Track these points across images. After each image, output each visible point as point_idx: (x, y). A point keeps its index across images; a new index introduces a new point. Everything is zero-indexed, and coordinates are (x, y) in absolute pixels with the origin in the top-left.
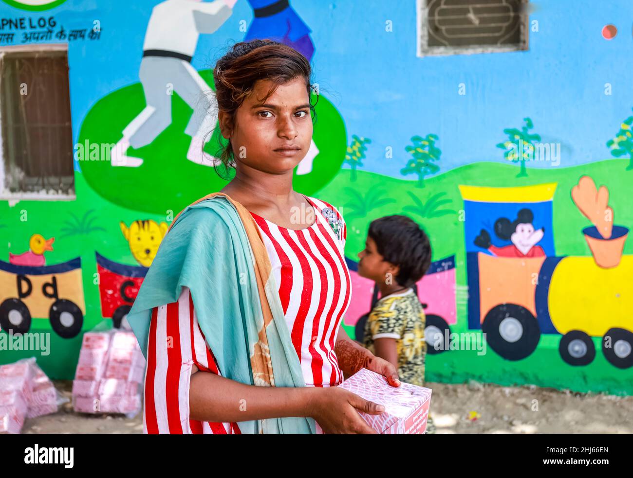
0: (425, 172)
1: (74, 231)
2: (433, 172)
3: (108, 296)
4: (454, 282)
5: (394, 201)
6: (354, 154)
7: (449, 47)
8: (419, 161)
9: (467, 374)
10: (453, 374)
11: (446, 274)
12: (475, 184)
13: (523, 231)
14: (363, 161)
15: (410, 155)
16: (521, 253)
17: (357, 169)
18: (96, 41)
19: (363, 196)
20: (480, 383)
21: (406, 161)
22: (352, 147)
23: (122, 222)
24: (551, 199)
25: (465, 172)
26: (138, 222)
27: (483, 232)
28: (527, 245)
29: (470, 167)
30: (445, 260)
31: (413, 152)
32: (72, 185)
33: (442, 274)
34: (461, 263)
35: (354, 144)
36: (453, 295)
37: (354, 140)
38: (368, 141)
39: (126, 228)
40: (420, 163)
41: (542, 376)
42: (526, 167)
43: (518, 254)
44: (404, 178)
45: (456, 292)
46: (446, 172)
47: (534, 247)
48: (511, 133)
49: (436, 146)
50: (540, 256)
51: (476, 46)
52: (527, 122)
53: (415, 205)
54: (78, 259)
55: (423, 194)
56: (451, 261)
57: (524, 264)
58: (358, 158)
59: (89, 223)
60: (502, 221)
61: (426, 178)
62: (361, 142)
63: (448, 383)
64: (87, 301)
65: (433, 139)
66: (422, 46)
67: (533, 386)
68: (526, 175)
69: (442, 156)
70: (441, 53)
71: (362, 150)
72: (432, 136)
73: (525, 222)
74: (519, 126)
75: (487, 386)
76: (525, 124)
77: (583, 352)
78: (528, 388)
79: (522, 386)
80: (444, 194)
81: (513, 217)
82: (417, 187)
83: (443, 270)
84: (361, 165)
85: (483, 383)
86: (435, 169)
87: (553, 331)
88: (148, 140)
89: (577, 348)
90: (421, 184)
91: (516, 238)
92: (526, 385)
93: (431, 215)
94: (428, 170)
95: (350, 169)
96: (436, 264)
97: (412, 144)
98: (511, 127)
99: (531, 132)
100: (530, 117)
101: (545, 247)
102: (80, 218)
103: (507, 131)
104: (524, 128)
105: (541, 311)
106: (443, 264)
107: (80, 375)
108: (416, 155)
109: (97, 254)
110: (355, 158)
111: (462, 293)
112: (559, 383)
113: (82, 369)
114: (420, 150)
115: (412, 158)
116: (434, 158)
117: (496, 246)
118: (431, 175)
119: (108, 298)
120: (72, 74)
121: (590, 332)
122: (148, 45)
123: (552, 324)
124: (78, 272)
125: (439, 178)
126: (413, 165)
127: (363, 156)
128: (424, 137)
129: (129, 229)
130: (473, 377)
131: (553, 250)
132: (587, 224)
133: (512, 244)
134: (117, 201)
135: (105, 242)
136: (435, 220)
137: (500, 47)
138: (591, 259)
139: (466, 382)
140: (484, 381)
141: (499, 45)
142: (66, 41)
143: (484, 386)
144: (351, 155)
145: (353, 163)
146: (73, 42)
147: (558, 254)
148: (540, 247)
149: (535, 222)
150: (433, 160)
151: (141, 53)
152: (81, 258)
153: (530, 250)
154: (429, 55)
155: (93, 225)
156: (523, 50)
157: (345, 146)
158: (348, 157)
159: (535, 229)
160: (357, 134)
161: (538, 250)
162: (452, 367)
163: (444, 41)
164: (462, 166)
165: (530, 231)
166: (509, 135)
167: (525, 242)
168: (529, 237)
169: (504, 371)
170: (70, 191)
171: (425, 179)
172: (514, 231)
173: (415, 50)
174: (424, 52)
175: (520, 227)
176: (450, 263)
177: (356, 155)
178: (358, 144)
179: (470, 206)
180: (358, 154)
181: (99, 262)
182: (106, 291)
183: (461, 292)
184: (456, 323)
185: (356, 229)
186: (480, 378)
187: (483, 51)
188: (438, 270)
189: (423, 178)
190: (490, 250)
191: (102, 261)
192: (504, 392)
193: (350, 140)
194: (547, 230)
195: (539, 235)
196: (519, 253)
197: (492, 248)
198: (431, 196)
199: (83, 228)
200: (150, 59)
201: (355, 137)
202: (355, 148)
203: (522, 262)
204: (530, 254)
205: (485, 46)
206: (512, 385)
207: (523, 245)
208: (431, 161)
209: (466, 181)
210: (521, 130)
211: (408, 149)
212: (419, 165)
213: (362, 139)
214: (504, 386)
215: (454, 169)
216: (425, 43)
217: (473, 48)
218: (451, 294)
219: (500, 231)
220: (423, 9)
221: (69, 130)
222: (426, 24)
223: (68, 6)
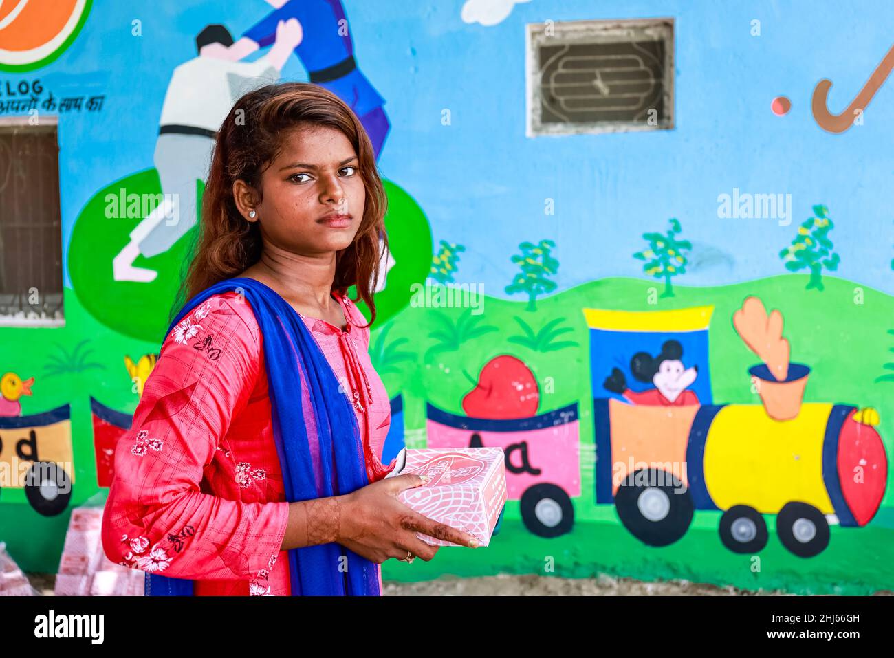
0: (539, 291)
1: (61, 369)
2: (549, 291)
3: (107, 458)
4: (576, 439)
5: (496, 329)
6: (442, 265)
7: (569, 124)
8: (529, 275)
9: (595, 565)
10: (577, 564)
11: (566, 428)
12: (604, 307)
13: (669, 370)
14: (454, 275)
15: (517, 268)
16: (667, 400)
18: (96, 113)
19: (455, 322)
20: (613, 578)
21: (512, 276)
22: (439, 257)
23: (128, 356)
24: (706, 327)
25: (591, 290)
26: (149, 357)
27: (616, 371)
28: (675, 390)
29: (597, 284)
30: (565, 410)
31: (521, 263)
32: (60, 306)
33: (561, 428)
34: (587, 413)
35: (442, 252)
36: (576, 457)
37: (442, 247)
38: (461, 248)
39: (133, 364)
40: (531, 277)
41: (695, 568)
42: (673, 285)
43: (663, 402)
44: (510, 298)
45: (579, 453)
46: (567, 290)
47: (684, 392)
48: (653, 238)
49: (552, 255)
50: (691, 404)
51: (605, 123)
52: (674, 224)
53: (525, 335)
54: (67, 407)
55: (536, 321)
56: (572, 411)
57: (670, 415)
58: (448, 271)
59: (82, 359)
60: (642, 356)
61: (539, 298)
62: (452, 250)
63: (569, 577)
64: (77, 465)
65: (548, 246)
66: (533, 122)
67: (684, 582)
68: (673, 295)
69: (559, 270)
70: (558, 132)
71: (453, 260)
72: (546, 242)
73: (672, 358)
74: (663, 229)
75: (622, 582)
76: (670, 227)
77: (750, 536)
78: (678, 584)
79: (670, 582)
80: (563, 320)
81: (655, 352)
82: (528, 310)
83: (562, 423)
84: (452, 280)
85: (616, 577)
86: (551, 286)
87: (710, 505)
88: (165, 246)
89: (743, 529)
90: (532, 307)
91: (659, 380)
92: (675, 580)
93: (547, 348)
94: (542, 288)
96: (553, 415)
97: (520, 253)
98: (653, 230)
99: (678, 238)
100: (677, 217)
101: (699, 392)
102: (71, 351)
103: (646, 236)
104: (669, 233)
105: (694, 479)
106: (562, 415)
107: (66, 566)
108: (526, 267)
109: (93, 400)
110: (443, 271)
111: (588, 454)
112: (719, 577)
113: (68, 559)
114: (531, 261)
115: (521, 271)
116: (550, 272)
117: (635, 391)
118: (545, 294)
119: (106, 461)
120: (62, 156)
121: (761, 507)
122: (166, 120)
123: (709, 498)
124: (65, 425)
125: (556, 299)
126: (522, 281)
127: (455, 269)
128: (536, 243)
129: (137, 367)
130: (604, 569)
131: (709, 396)
132: (756, 361)
133: (656, 388)
134: (121, 328)
135: (103, 384)
136: (551, 355)
137: (637, 125)
138: (760, 408)
139: (594, 576)
140: (619, 575)
141: (635, 121)
142: (55, 113)
143: (618, 581)
144: (438, 267)
145: (441, 278)
146: (65, 114)
147: (716, 401)
148: (692, 392)
149: (685, 358)
150: (548, 274)
151: (156, 130)
152: (71, 406)
153: (679, 396)
154: (543, 134)
155: (87, 361)
156: (667, 128)
157: (431, 256)
158: (434, 270)
159: (686, 368)
160: (447, 240)
161: (689, 394)
162: (575, 555)
163: (563, 117)
164: (587, 283)
165: (678, 370)
166: (649, 242)
167: (672, 386)
168: (677, 379)
169: (645, 561)
170: (57, 314)
171: (537, 300)
172: (657, 370)
173: (524, 129)
174: (536, 130)
175: (665, 365)
176: (572, 414)
177: (444, 268)
178: (447, 253)
179: (598, 337)
180: (448, 266)
181: (94, 410)
182: (104, 450)
183: (587, 452)
184: (580, 496)
185: (445, 367)
186: (613, 571)
187: (614, 131)
188: (556, 422)
189: (535, 298)
190: (625, 396)
191: (99, 410)
192: (646, 589)
193: (437, 247)
194: (701, 369)
195: (691, 375)
196: (663, 399)
197: (628, 393)
198: (547, 322)
199: (73, 365)
200: (168, 138)
201: (443, 243)
202: (444, 258)
203: (669, 412)
204: (679, 401)
205: (617, 123)
206: (656, 580)
207: (670, 390)
208: (545, 276)
209: (593, 302)
210: (665, 235)
211: (515, 259)
212: (530, 281)
213: (453, 246)
214: (646, 581)
215: (577, 286)
216: (538, 119)
217: (601, 126)
218: (573, 456)
219: (638, 370)
220: (534, 73)
221: (58, 232)
222: (539, 92)
223: (60, 66)
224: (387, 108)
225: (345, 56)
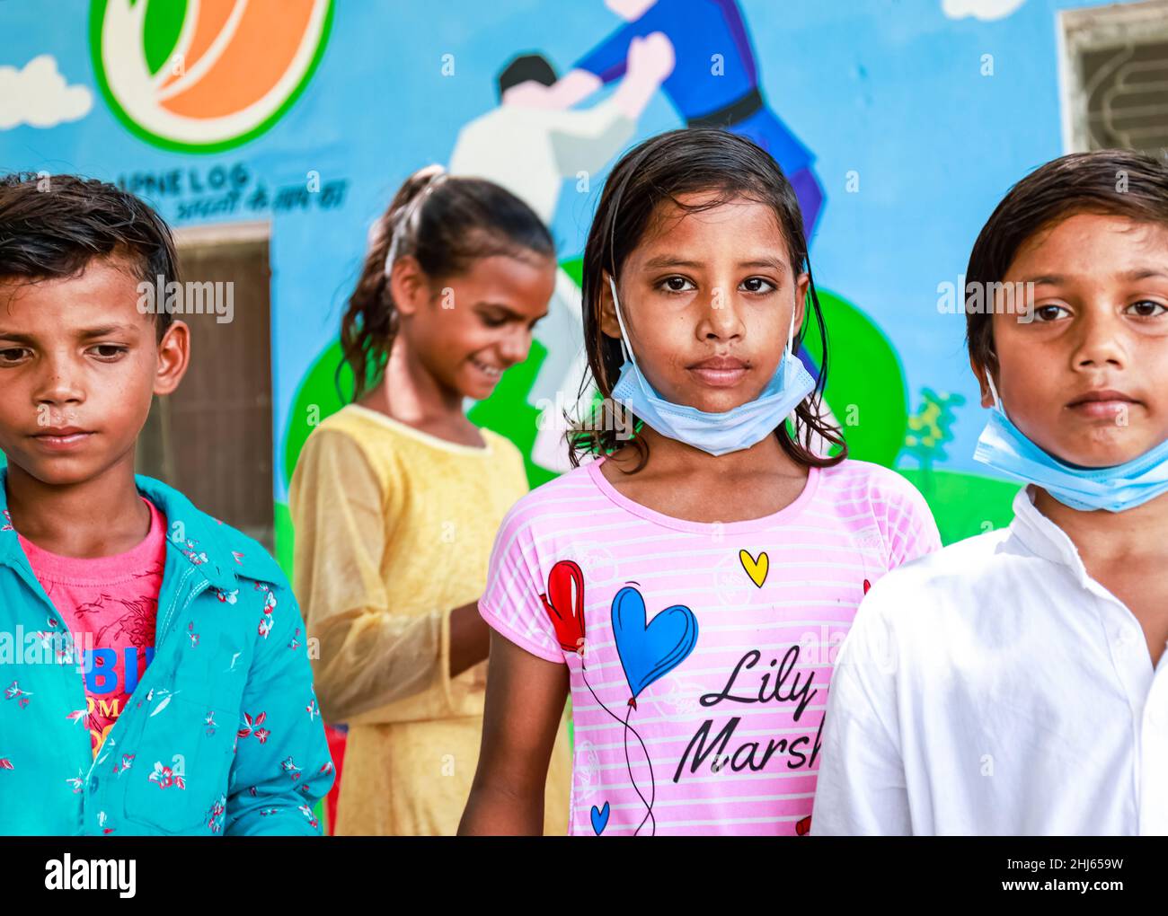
6: (925, 431)
14: (947, 447)
17: (935, 469)
18: (333, 212)
22: (919, 416)
35: (924, 408)
37: (923, 399)
38: (957, 400)
58: (936, 440)
62: (941, 405)
71: (945, 422)
84: (942, 456)
95: (917, 468)
110: (928, 442)
120: (277, 284)
127: (948, 436)
142: (267, 214)
144: (918, 434)
145: (924, 454)
146: (282, 217)
157: (905, 415)
158: (911, 441)
160: (933, 386)
177: (930, 435)
178: (934, 409)
180: (936, 432)
193: (915, 399)
201: (929, 394)
202: (929, 418)
213: (944, 396)
220: (1074, 97)
221: (266, 416)
222: (1085, 129)
223: (278, 139)
224: (821, 170)
225: (743, 87)
